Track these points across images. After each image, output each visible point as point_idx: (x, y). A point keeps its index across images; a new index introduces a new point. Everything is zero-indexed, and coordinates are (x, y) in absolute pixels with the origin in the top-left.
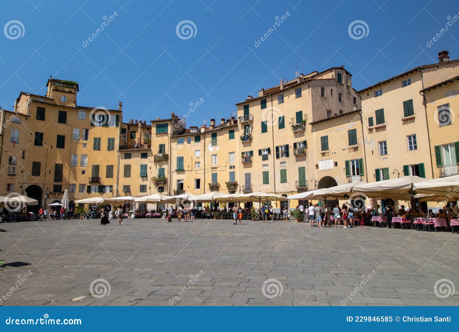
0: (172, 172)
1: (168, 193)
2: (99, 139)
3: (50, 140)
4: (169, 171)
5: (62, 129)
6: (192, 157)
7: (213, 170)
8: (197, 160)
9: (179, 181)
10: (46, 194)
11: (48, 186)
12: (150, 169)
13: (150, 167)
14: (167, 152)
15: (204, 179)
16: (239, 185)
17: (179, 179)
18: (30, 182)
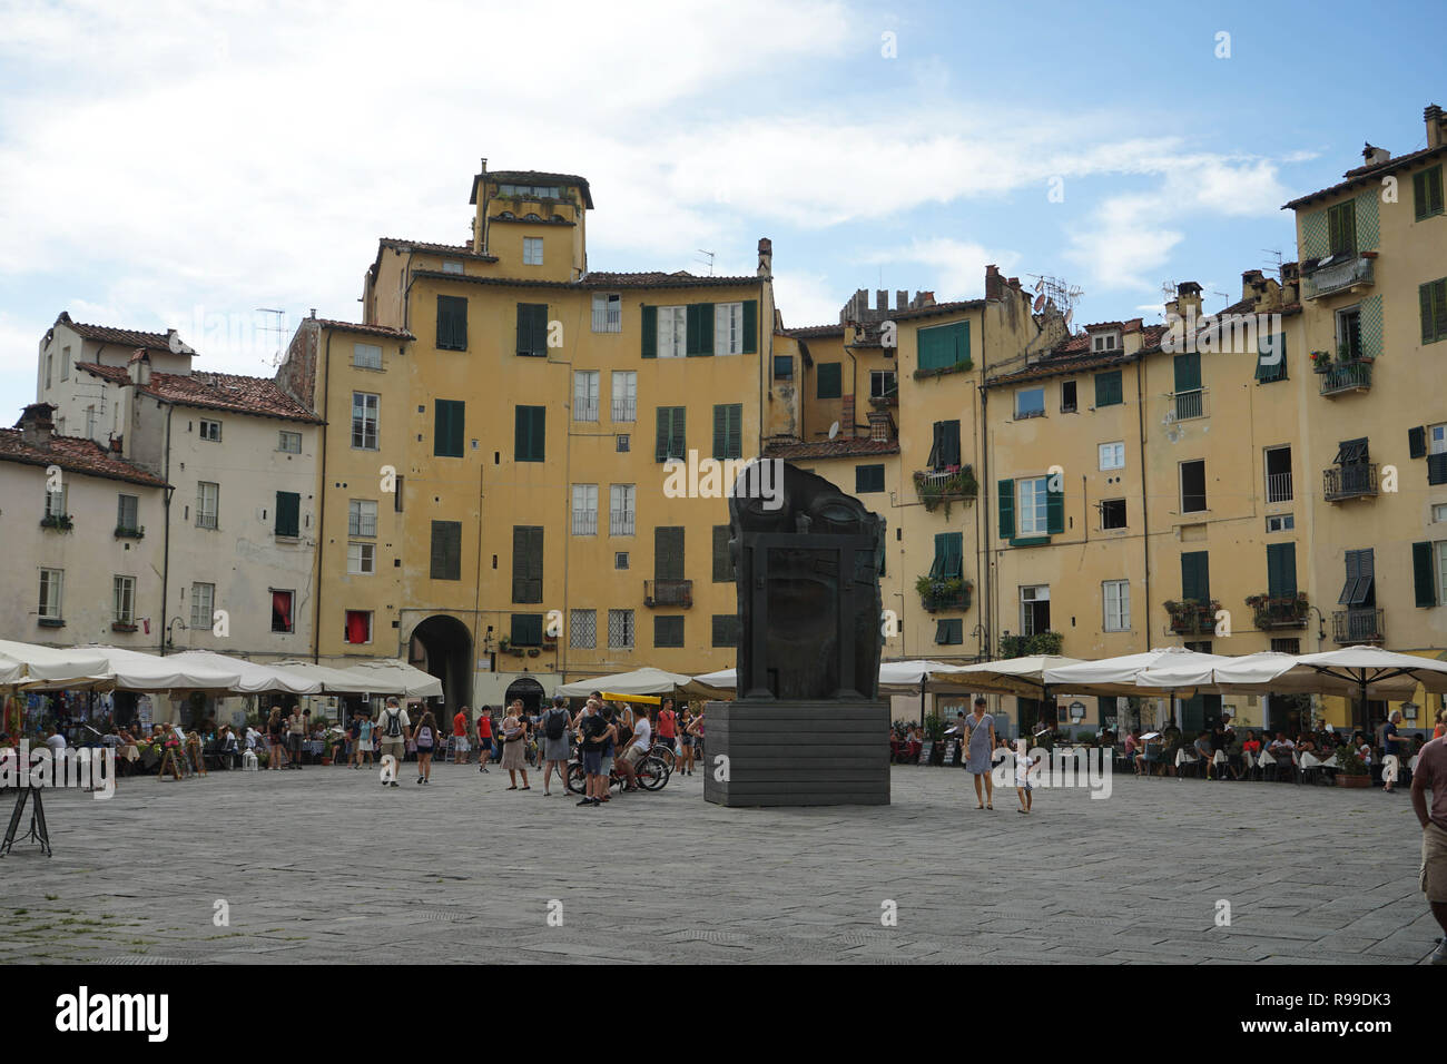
0: (997, 551)
1: (983, 649)
2: (679, 413)
3: (490, 429)
4: (982, 548)
5: (531, 382)
6: (1085, 479)
7: (1189, 534)
8: (1112, 494)
9: (1030, 592)
10: (486, 652)
11: (493, 621)
12: (899, 538)
13: (899, 531)
14: (969, 454)
15: (1144, 580)
16: (1312, 612)
17: (1029, 582)
18: (427, 606)
